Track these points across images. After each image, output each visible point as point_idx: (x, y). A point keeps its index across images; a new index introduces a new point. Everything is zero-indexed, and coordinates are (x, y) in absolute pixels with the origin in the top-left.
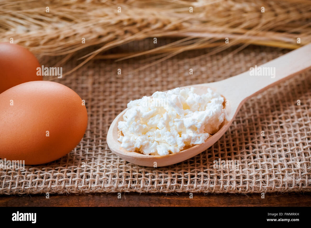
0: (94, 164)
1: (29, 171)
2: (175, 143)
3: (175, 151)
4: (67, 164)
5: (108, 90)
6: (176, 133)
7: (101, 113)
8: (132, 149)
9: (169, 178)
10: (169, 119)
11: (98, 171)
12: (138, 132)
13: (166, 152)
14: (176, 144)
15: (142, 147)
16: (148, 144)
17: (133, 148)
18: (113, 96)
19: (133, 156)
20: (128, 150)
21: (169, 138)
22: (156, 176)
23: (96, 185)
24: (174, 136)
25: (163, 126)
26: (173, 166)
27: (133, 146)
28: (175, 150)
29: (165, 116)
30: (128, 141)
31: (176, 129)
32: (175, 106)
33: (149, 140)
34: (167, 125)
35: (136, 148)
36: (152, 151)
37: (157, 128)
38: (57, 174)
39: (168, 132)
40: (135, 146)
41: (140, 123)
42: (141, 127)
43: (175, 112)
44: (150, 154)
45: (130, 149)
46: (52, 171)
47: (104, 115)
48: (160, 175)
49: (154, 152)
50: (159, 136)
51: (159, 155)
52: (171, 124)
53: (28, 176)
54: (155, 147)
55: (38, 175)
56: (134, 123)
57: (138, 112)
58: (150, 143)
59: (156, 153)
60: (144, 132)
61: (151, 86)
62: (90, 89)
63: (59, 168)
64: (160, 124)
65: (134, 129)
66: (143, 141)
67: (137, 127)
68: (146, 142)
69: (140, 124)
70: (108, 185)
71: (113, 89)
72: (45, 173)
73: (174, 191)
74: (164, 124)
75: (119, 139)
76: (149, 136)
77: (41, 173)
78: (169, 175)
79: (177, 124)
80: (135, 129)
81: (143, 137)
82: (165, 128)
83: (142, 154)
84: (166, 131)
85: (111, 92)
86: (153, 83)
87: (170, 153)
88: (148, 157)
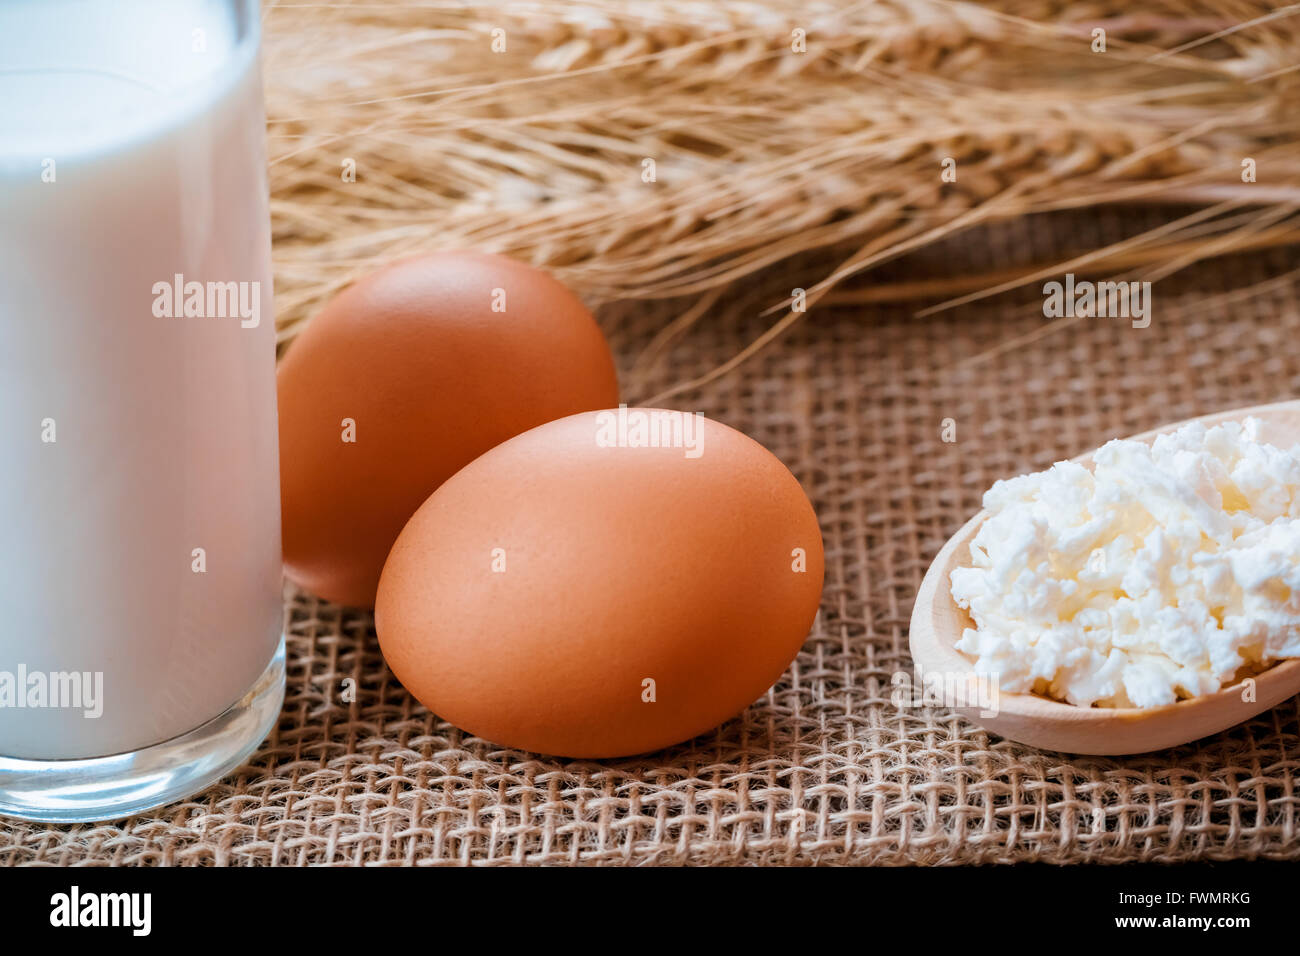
0: (858, 750)
1: (590, 783)
2: (1199, 653)
3: (1203, 690)
4: (744, 753)
5: (878, 433)
6: (1200, 612)
7: (860, 531)
8: (1023, 685)
9: (1177, 801)
10: (1170, 556)
11: (877, 780)
12: (1039, 612)
13: (1165, 696)
14: (1204, 661)
15: (1062, 673)
16: (1086, 662)
17: (1027, 679)
18: (901, 462)
19: (1029, 715)
20: (1007, 687)
21: (1175, 634)
22: (1123, 795)
23: (873, 838)
24: (1193, 625)
25: (1148, 583)
26: (1187, 749)
27: (1026, 672)
28: (1202, 683)
29: (1153, 545)
30: (1005, 653)
31: (1201, 596)
32: (1191, 501)
33: (1091, 645)
34: (1162, 578)
35: (1039, 680)
36: (1106, 690)
37: (1120, 594)
38: (712, 794)
39: (1169, 610)
40: (1034, 673)
41: (1050, 575)
42: (1054, 592)
43: (1194, 523)
44: (1094, 705)
45: (1013, 684)
46: (689, 782)
47: (871, 542)
48: (1138, 789)
49: (1112, 693)
50: (1131, 624)
51: (1133, 706)
52: (1178, 575)
53: (592, 804)
54: (1116, 675)
55: (631, 803)
56: (1027, 574)
57: (1041, 529)
58: (1096, 655)
59: (1122, 698)
60: (1068, 610)
61: (1058, 412)
62: (805, 433)
63: (715, 767)
64: (1134, 576)
65: (1025, 600)
66: (1066, 648)
67: (1040, 593)
68: (1077, 653)
69: (1051, 581)
70: (924, 838)
71: (900, 430)
72: (661, 793)
73: (1203, 854)
74: (1151, 575)
75: (961, 644)
76: (1088, 629)
77: (641, 792)
78: (1174, 789)
79: (1207, 576)
80: (1031, 602)
81: (1063, 631)
82: (1153, 594)
83: (1064, 701)
84: (1162, 608)
85: (890, 442)
86: (1064, 399)
87: (1181, 695)
88: (1091, 717)
